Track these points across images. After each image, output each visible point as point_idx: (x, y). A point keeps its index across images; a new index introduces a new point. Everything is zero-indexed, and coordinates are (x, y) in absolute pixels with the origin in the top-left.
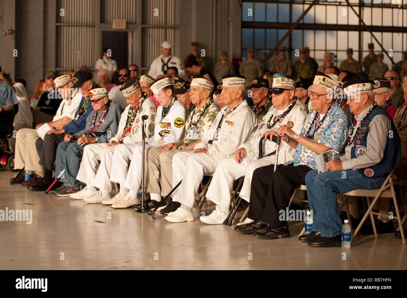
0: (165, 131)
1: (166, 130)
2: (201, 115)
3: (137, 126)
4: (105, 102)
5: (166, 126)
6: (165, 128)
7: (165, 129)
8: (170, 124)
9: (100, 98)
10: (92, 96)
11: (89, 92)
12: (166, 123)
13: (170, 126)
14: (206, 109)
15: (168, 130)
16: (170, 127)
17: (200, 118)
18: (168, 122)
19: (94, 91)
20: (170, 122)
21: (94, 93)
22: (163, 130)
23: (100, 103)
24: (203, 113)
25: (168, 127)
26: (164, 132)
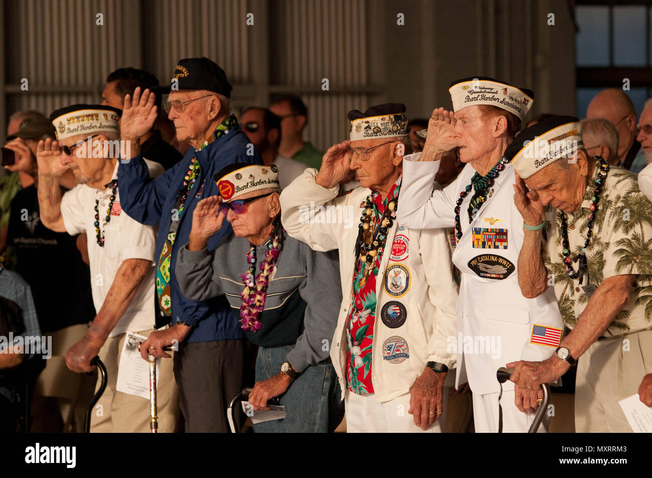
0: (487, 259)
1: (490, 255)
2: (590, 225)
3: (399, 266)
4: (269, 211)
5: (490, 240)
6: (487, 246)
7: (487, 251)
8: (506, 234)
9: (256, 195)
10: (233, 193)
11: (222, 183)
12: (492, 230)
13: (506, 241)
14: (597, 200)
15: (495, 256)
16: (505, 244)
17: (590, 232)
18: (497, 226)
19: (238, 177)
20: (504, 227)
21: (236, 183)
22: (480, 256)
23: (254, 211)
24: (594, 217)
25: (498, 244)
26: (483, 262)
